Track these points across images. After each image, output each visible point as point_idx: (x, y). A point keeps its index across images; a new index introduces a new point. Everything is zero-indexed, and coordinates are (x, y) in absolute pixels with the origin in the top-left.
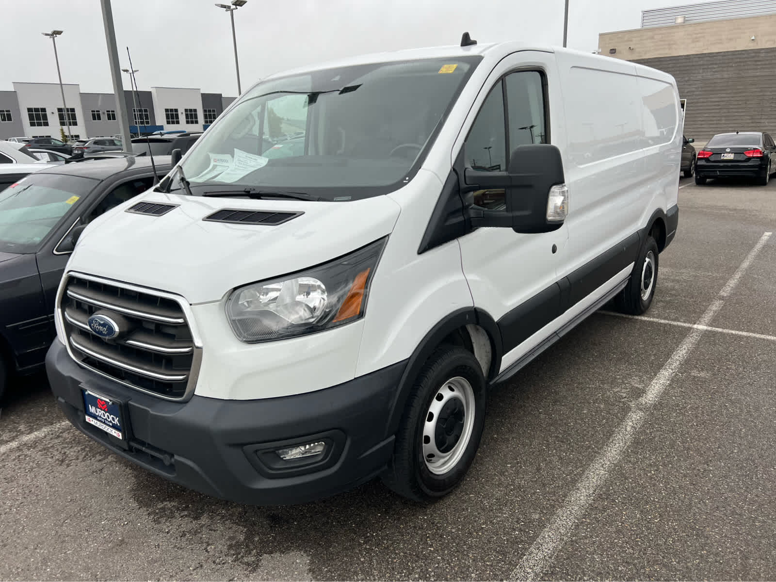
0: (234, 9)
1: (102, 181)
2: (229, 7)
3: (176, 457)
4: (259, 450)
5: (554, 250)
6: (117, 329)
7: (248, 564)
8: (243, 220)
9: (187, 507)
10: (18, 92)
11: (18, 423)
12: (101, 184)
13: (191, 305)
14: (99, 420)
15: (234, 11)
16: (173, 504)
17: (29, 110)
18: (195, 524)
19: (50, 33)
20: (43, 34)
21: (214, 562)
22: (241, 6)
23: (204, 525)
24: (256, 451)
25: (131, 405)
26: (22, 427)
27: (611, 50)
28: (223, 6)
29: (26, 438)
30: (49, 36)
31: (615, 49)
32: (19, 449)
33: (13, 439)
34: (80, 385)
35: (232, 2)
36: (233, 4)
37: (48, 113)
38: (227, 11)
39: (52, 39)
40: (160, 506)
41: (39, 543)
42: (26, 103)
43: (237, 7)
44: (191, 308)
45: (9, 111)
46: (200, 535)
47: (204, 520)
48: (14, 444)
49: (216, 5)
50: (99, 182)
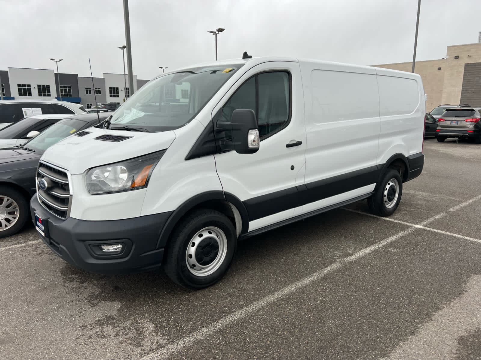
0: (218, 33)
1: (89, 122)
2: (215, 32)
3: (61, 246)
4: (91, 244)
5: (292, 168)
6: (46, 185)
7: (93, 304)
8: (108, 139)
9: (82, 278)
10: (105, 78)
11: (30, 236)
12: (88, 124)
13: (71, 175)
14: (40, 228)
15: (217, 34)
16: (76, 276)
17: (110, 88)
18: (80, 285)
19: (122, 47)
20: (118, 47)
21: (79, 301)
22: (222, 32)
23: (84, 286)
24: (89, 245)
25: (49, 221)
26: (31, 238)
27: (456, 56)
28: (212, 32)
29: (30, 243)
30: (121, 49)
31: (458, 56)
32: (25, 247)
33: (25, 242)
34: (34, 212)
35: (216, 30)
36: (217, 31)
37: (120, 90)
38: (213, 34)
39: (122, 50)
40: (70, 276)
41: (12, 284)
42: (109, 84)
43: (219, 32)
44: (71, 177)
45: (100, 89)
46: (79, 290)
47: (85, 284)
48: (23, 245)
49: (208, 31)
50: (87, 123)
